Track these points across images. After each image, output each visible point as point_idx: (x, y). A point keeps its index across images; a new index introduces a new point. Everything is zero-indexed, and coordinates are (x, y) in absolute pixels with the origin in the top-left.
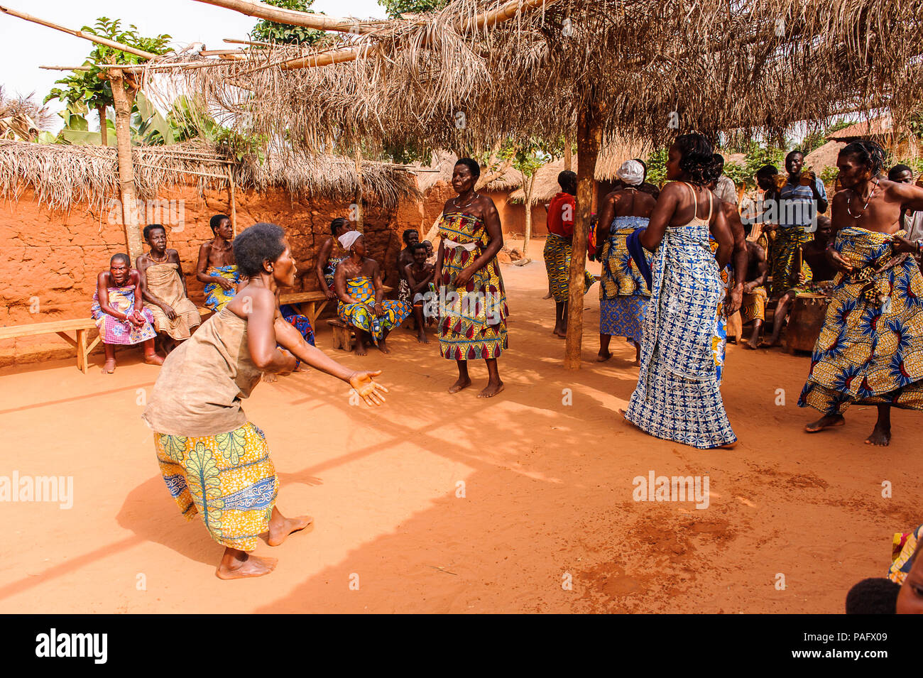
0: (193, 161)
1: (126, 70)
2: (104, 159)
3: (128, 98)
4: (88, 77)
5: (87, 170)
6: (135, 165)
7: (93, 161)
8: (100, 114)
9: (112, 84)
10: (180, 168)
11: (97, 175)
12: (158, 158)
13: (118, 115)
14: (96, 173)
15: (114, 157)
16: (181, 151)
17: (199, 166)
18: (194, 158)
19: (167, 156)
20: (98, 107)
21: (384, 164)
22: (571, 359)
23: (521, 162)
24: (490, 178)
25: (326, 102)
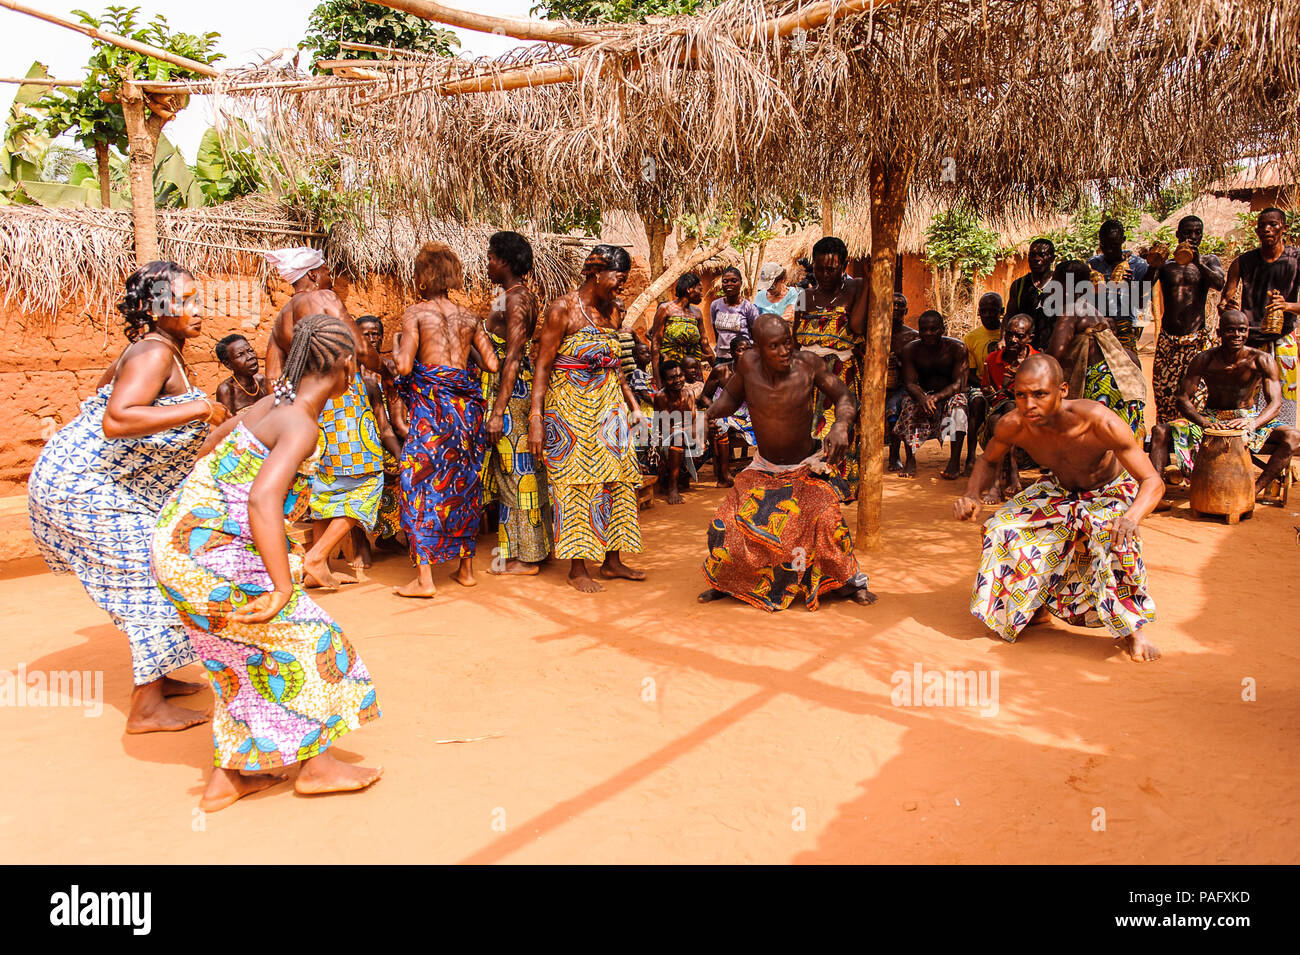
0: (250, 233)
1: (150, 89)
2: (111, 229)
3: (150, 133)
4: (83, 99)
5: (84, 248)
6: (159, 240)
7: (93, 234)
8: (98, 157)
9: (125, 110)
10: (231, 244)
11: (101, 256)
12: (196, 229)
13: (134, 159)
14: (99, 253)
15: (126, 226)
16: (233, 217)
17: (260, 242)
18: (253, 228)
19: (210, 225)
20: (96, 147)
21: (544, 235)
22: (866, 534)
23: (746, 232)
24: (700, 256)
25: (502, 143)
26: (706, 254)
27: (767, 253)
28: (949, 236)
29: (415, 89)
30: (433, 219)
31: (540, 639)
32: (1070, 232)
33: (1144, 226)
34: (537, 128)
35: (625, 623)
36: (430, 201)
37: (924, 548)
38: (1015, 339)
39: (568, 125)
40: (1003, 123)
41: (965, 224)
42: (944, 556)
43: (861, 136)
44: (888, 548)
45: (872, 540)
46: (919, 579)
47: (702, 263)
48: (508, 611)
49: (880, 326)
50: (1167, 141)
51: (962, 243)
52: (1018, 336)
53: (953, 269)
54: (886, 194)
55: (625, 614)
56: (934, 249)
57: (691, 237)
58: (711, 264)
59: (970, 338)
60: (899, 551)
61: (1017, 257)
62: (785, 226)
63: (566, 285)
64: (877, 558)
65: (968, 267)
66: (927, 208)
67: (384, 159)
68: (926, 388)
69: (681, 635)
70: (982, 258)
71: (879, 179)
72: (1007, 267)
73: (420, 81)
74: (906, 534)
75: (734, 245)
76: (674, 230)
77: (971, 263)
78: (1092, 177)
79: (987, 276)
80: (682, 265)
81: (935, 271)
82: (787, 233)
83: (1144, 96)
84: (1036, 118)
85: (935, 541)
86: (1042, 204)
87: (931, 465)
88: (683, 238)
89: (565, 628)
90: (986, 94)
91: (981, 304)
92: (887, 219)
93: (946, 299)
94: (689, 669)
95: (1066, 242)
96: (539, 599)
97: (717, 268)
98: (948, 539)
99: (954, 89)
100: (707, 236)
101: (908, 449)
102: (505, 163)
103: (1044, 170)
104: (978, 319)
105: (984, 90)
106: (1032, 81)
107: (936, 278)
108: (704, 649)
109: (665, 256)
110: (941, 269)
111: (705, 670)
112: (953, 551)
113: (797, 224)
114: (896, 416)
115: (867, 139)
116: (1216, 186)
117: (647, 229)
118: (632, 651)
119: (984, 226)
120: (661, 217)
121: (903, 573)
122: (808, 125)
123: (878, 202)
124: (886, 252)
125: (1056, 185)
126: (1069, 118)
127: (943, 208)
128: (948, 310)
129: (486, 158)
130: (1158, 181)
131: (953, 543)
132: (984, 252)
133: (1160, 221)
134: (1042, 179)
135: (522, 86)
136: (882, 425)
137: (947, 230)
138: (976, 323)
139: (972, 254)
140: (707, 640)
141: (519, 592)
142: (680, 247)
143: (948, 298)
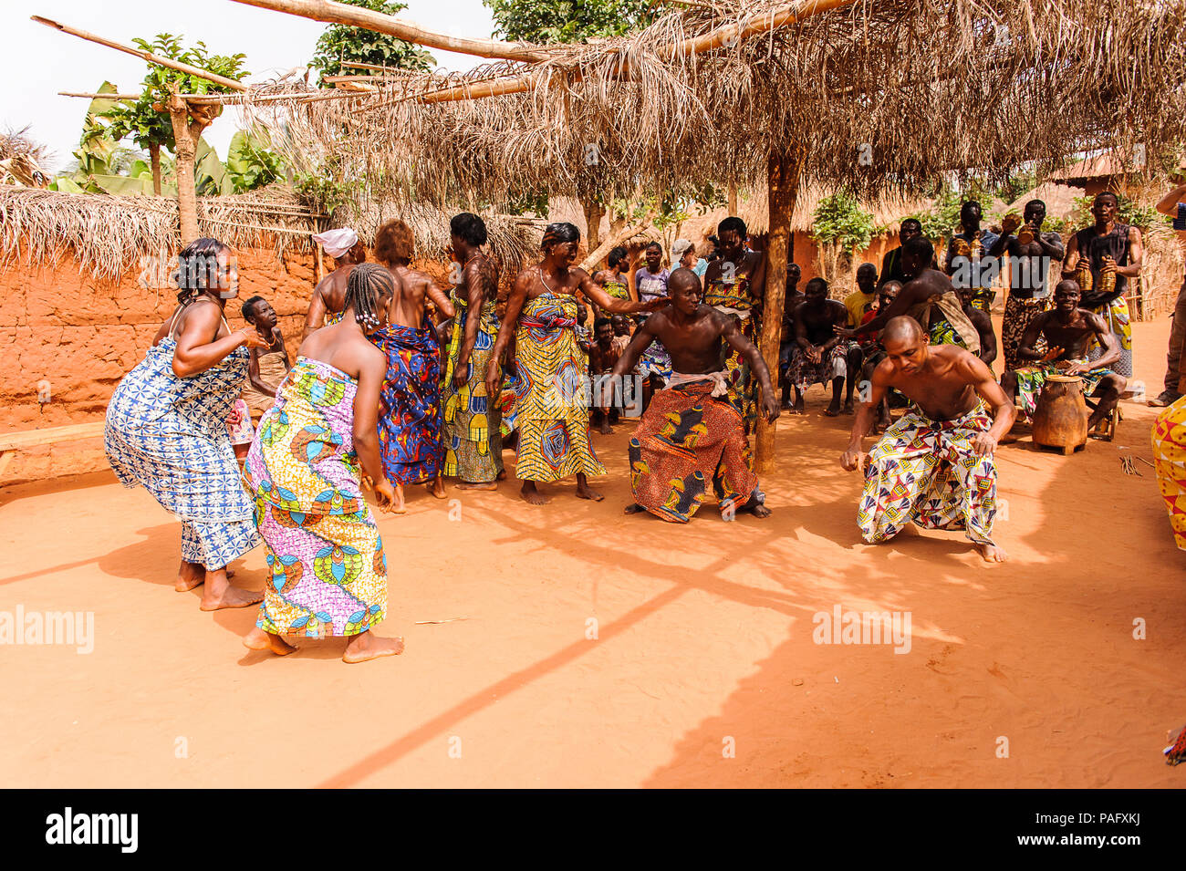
0: (269, 215)
1: (191, 101)
2: (161, 213)
3: (192, 135)
4: (141, 109)
5: (140, 227)
6: (199, 221)
7: (148, 216)
8: (152, 156)
9: (172, 118)
10: (255, 225)
11: (153, 234)
12: (227, 212)
13: (179, 157)
14: (152, 232)
15: (173, 210)
16: (256, 203)
17: (277, 222)
18: (272, 211)
19: (239, 209)
20: (150, 147)
21: (503, 217)
22: (763, 460)
23: (666, 214)
24: (628, 233)
25: (470, 142)
26: (633, 232)
27: (682, 231)
28: (832, 217)
29: (400, 98)
30: (414, 204)
31: (498, 542)
32: (933, 213)
33: (995, 208)
34: (498, 130)
35: (565, 530)
36: (412, 189)
37: (810, 472)
38: (887, 301)
39: (523, 127)
40: (879, 123)
41: (846, 207)
42: (827, 478)
43: (761, 134)
44: (780, 472)
45: (767, 465)
46: (806, 497)
47: (629, 239)
48: (473, 519)
49: (776, 291)
50: (1017, 138)
51: (843, 223)
52: (890, 298)
53: (835, 244)
54: (781, 182)
55: (566, 522)
56: (820, 228)
57: (621, 218)
58: (637, 240)
59: (849, 300)
60: (789, 474)
61: (889, 234)
62: (697, 208)
63: (520, 257)
64: (772, 479)
65: (848, 243)
66: (815, 194)
67: (376, 156)
68: (812, 341)
69: (611, 540)
70: (861, 235)
71: (776, 170)
72: (880, 242)
73: (404, 92)
74: (795, 460)
75: (656, 225)
76: (607, 213)
77: (850, 239)
78: (953, 167)
79: (864, 250)
80: (614, 241)
81: (820, 246)
82: (699, 214)
83: (998, 100)
84: (907, 119)
85: (819, 467)
86: (910, 190)
87: (816, 405)
88: (615, 219)
89: (516, 533)
90: (865, 99)
91: (859, 273)
92: (781, 203)
93: (829, 269)
94: (618, 568)
95: (929, 222)
96: (497, 509)
97: (641, 244)
98: (830, 465)
99: (839, 96)
100: (634, 217)
101: (798, 391)
102: (472, 158)
103: (913, 162)
104: (856, 285)
105: (864, 96)
106: (904, 89)
107: (821, 251)
108: (631, 552)
109: (600, 233)
110: (826, 244)
111: (629, 568)
112: (834, 474)
113: (707, 207)
114: (788, 364)
115: (767, 137)
116: (1057, 175)
117: (585, 211)
118: (571, 553)
119: (863, 208)
120: (597, 202)
121: (792, 492)
122: (718, 126)
123: (775, 188)
124: (781, 230)
125: (923, 173)
126: (935, 118)
127: (828, 194)
128: (831, 277)
129: (457, 155)
130: (1008, 170)
131: (834, 468)
132: (862, 230)
133: (1009, 204)
134: (911, 169)
135: (486, 95)
136: (777, 371)
137: (831, 211)
138: (854, 288)
139: (852, 232)
140: (632, 545)
141: (481, 504)
142: (612, 226)
143: (831, 268)
